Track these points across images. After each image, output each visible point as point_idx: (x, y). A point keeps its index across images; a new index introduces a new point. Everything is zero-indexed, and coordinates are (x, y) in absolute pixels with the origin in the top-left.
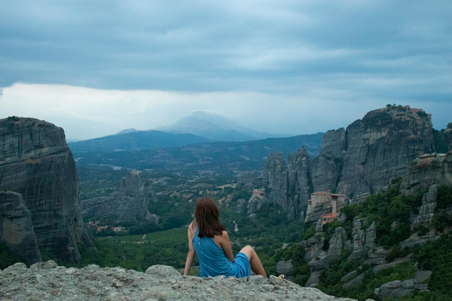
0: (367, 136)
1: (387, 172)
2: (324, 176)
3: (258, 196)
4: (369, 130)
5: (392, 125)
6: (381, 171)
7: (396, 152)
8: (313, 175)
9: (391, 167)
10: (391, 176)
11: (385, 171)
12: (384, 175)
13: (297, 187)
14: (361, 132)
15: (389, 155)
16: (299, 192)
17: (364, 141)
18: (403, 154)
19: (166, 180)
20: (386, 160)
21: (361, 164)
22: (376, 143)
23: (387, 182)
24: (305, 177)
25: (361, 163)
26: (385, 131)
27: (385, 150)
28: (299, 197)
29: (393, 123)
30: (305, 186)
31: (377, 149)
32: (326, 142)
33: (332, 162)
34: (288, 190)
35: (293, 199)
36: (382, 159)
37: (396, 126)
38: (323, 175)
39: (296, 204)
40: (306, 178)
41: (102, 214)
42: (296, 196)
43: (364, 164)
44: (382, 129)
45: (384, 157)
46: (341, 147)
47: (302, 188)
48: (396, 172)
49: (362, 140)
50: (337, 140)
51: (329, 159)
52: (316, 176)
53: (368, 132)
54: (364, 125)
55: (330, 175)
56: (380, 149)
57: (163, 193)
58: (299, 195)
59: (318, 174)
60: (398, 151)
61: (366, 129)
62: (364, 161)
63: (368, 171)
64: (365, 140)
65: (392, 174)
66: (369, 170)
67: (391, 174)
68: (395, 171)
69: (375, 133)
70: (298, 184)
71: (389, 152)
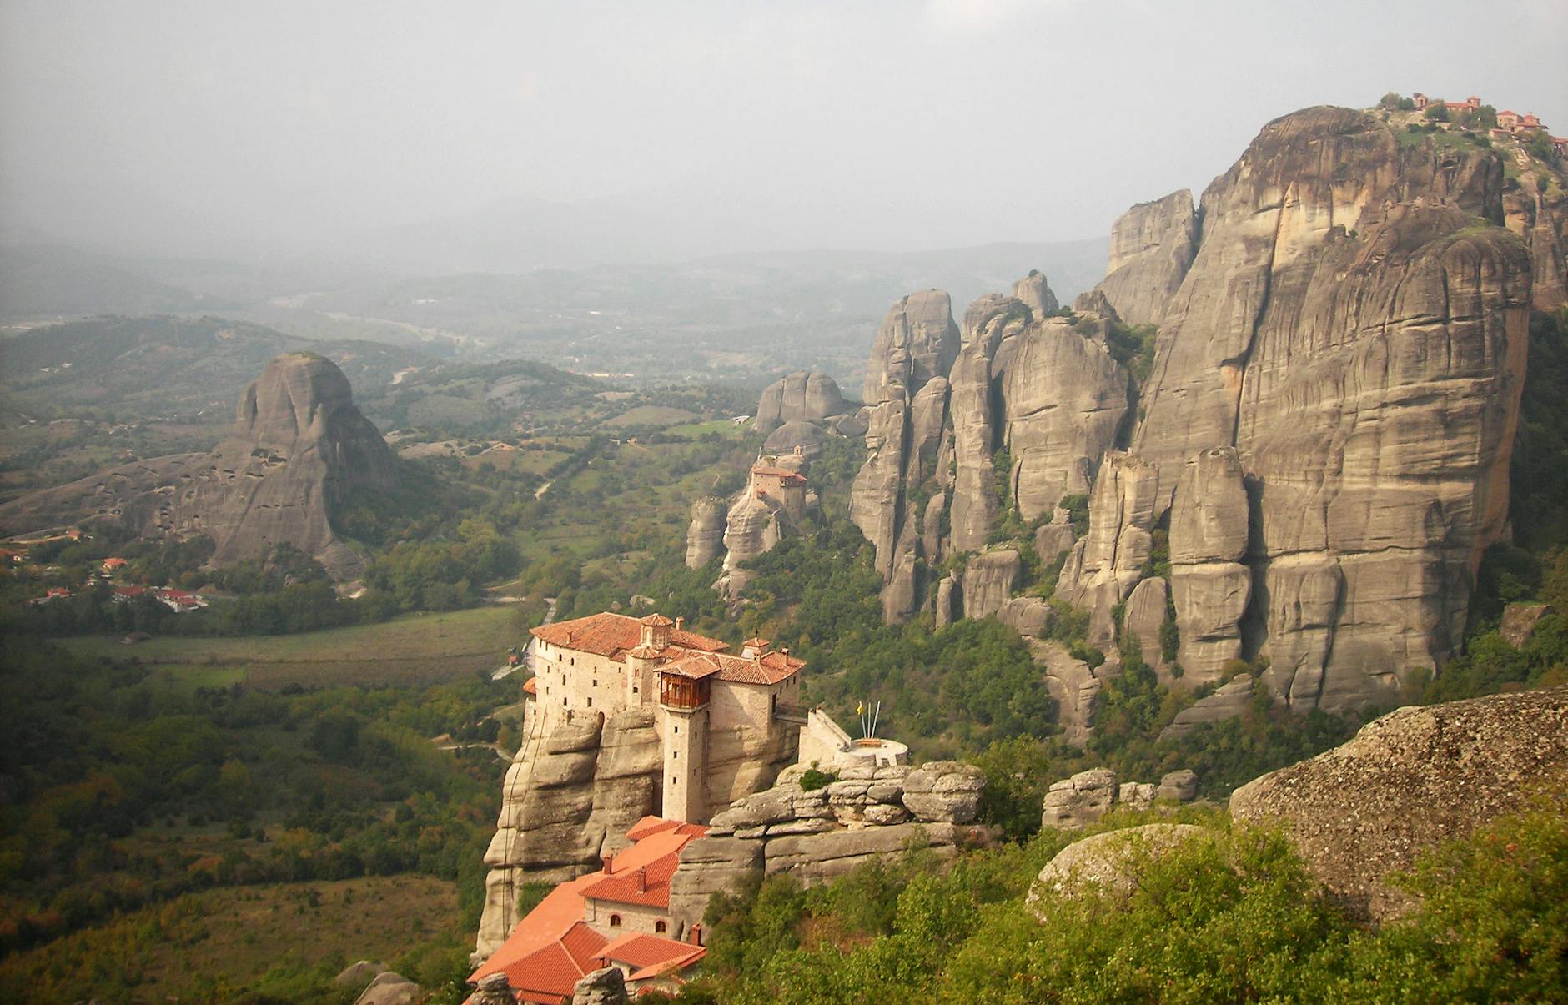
0: (1263, 223)
1: (1336, 414)
2: (1054, 415)
3: (768, 492)
4: (1274, 197)
5: (1385, 177)
6: (1311, 408)
7: (1386, 309)
8: (1015, 403)
9: (1356, 388)
10: (1355, 436)
11: (1327, 404)
12: (1323, 425)
13: (945, 457)
14: (1235, 206)
15: (1352, 324)
16: (951, 480)
17: (1248, 249)
18: (1421, 320)
19: (523, 390)
20: (1336, 351)
21: (1225, 363)
22: (1306, 261)
23: (1334, 466)
24: (978, 413)
25: (1231, 356)
26: (1346, 203)
27: (1334, 299)
28: (948, 503)
29: (1388, 166)
30: (974, 457)
31: (1301, 292)
32: (1121, 255)
33: (1097, 346)
34: (903, 466)
35: (921, 514)
36: (1317, 345)
37: (1402, 181)
38: (1055, 406)
39: (930, 540)
40: (981, 418)
41: (166, 529)
42: (937, 501)
43: (1241, 362)
44: (1337, 192)
45: (1328, 334)
46: (1169, 278)
47: (965, 464)
48: (1382, 419)
49: (1241, 246)
50: (1157, 245)
51: (1089, 329)
52: (1026, 409)
53: (1270, 208)
54: (1252, 170)
55: (1084, 409)
56: (1315, 294)
57: (448, 446)
58: (950, 493)
59: (1034, 403)
60: (1397, 305)
61: (1261, 187)
62: (1244, 349)
63: (1257, 400)
64: (1252, 243)
65: (1361, 425)
66: (1263, 393)
67: (1354, 425)
68: (1376, 412)
69: (1302, 212)
70: (952, 441)
71: (1352, 309)
